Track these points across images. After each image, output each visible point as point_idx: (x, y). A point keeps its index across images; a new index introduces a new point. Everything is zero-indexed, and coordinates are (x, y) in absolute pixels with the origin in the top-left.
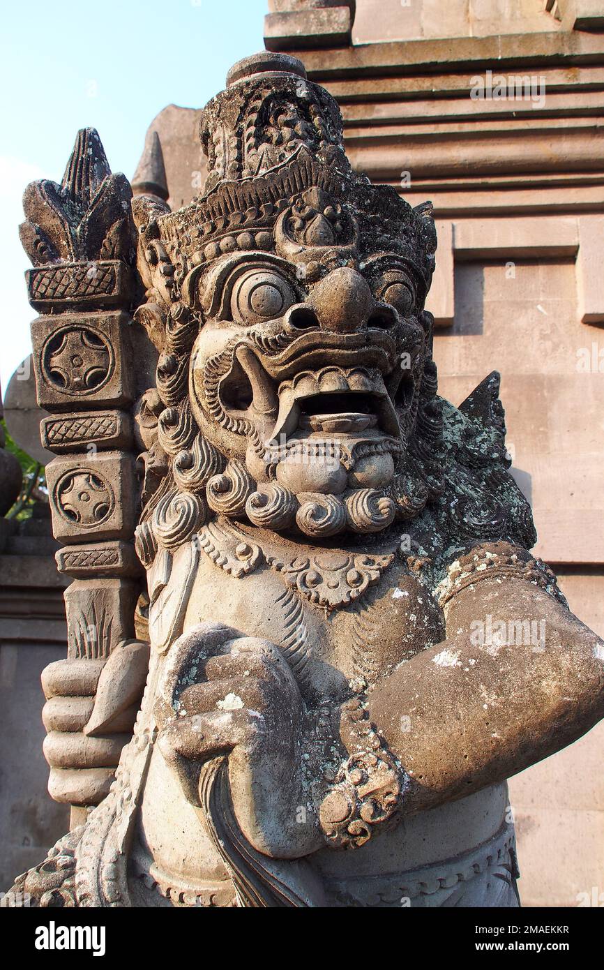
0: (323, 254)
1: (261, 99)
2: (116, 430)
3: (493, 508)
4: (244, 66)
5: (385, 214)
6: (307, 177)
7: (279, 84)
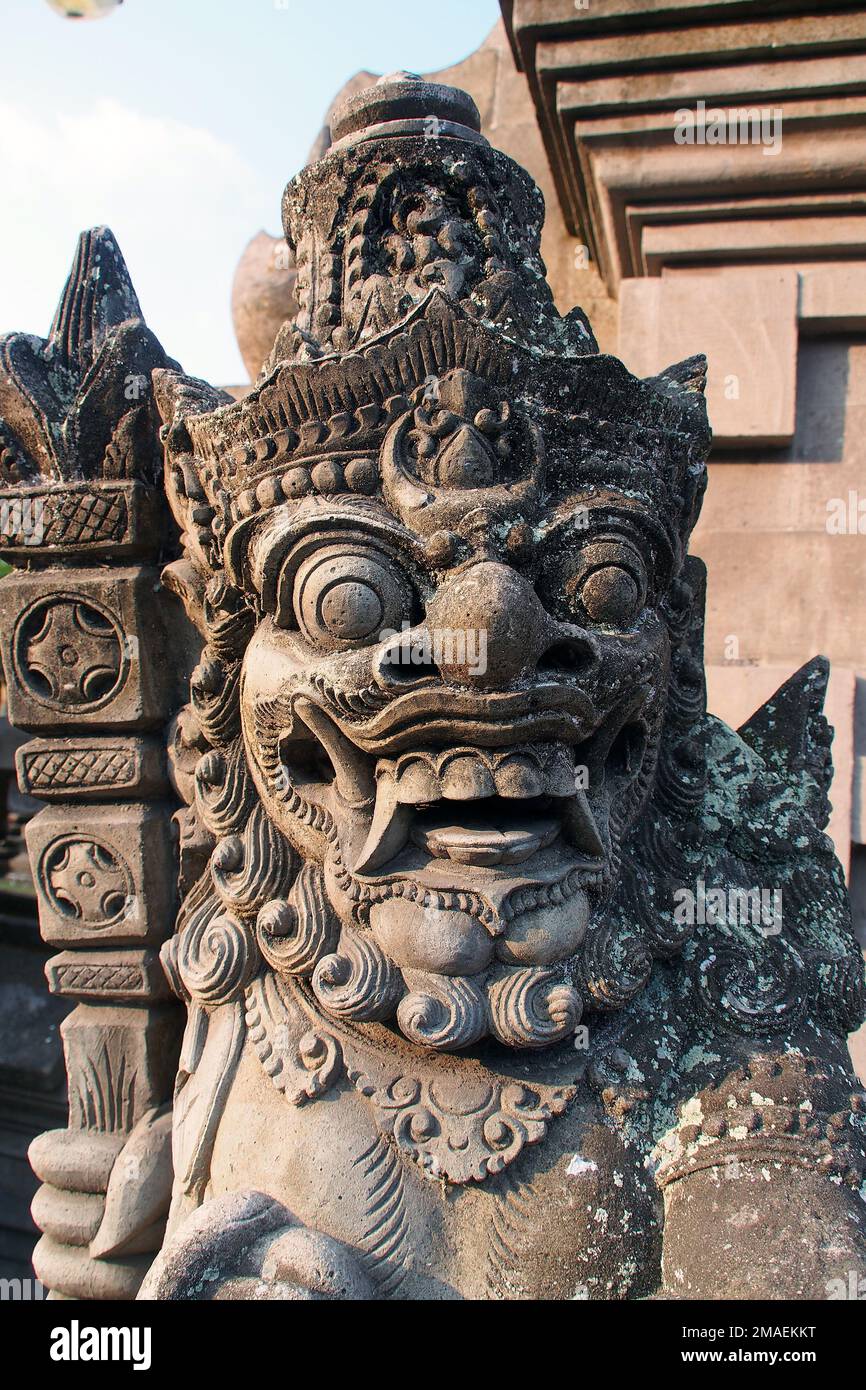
0: (464, 513)
1: (375, 181)
2: (133, 774)
3: (782, 973)
4: (357, 109)
5: (600, 410)
6: (444, 349)
7: (409, 152)
